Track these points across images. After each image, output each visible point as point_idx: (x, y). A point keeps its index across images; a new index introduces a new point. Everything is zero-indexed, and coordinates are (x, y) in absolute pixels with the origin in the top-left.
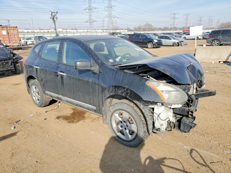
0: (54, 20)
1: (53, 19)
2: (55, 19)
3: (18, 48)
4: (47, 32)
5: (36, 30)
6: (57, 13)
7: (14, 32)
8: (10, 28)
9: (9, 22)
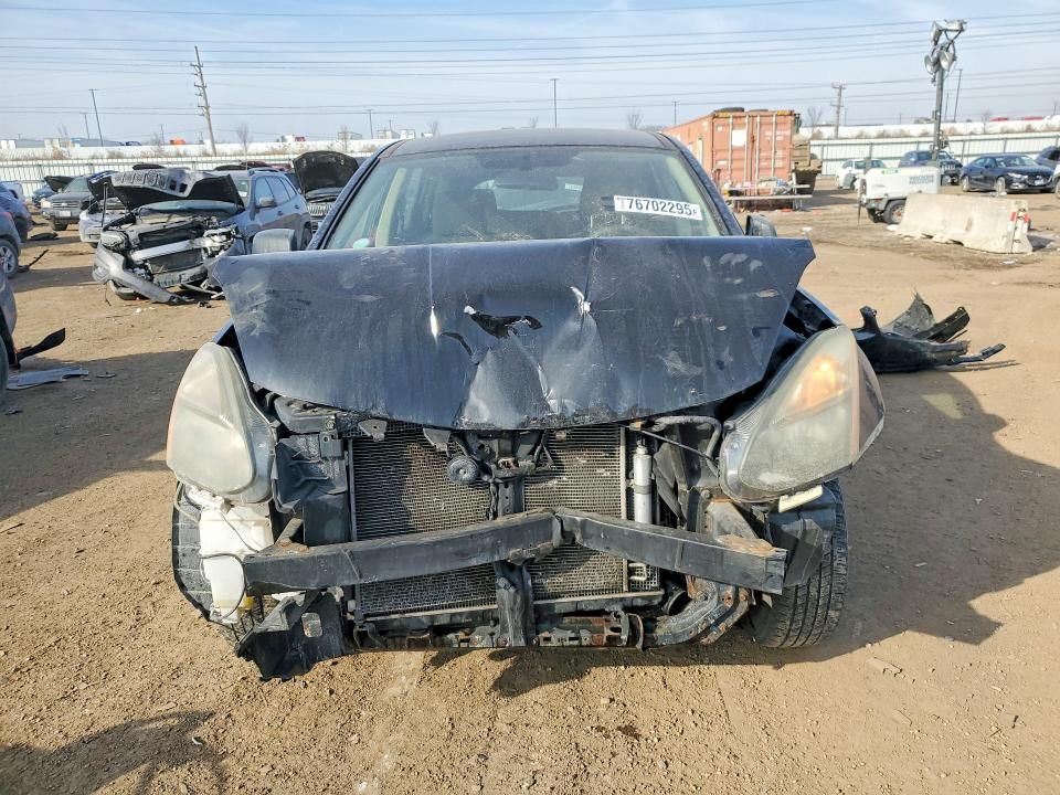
0: (940, 66)
1: (937, 63)
2: (944, 64)
3: (777, 200)
4: (1019, 132)
5: (969, 121)
6: (961, 30)
7: (778, 133)
8: (765, 120)
9: (840, 94)
